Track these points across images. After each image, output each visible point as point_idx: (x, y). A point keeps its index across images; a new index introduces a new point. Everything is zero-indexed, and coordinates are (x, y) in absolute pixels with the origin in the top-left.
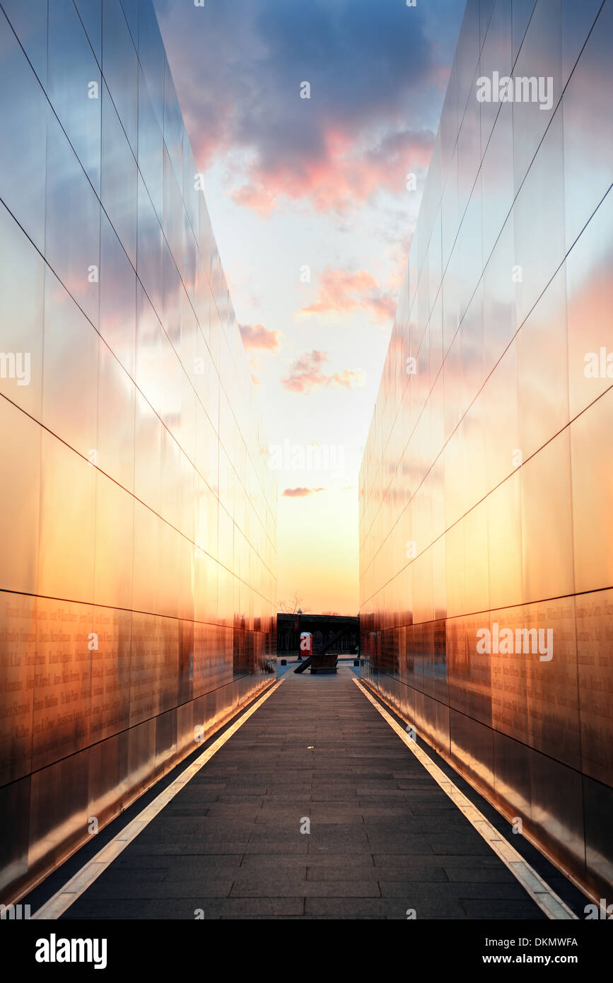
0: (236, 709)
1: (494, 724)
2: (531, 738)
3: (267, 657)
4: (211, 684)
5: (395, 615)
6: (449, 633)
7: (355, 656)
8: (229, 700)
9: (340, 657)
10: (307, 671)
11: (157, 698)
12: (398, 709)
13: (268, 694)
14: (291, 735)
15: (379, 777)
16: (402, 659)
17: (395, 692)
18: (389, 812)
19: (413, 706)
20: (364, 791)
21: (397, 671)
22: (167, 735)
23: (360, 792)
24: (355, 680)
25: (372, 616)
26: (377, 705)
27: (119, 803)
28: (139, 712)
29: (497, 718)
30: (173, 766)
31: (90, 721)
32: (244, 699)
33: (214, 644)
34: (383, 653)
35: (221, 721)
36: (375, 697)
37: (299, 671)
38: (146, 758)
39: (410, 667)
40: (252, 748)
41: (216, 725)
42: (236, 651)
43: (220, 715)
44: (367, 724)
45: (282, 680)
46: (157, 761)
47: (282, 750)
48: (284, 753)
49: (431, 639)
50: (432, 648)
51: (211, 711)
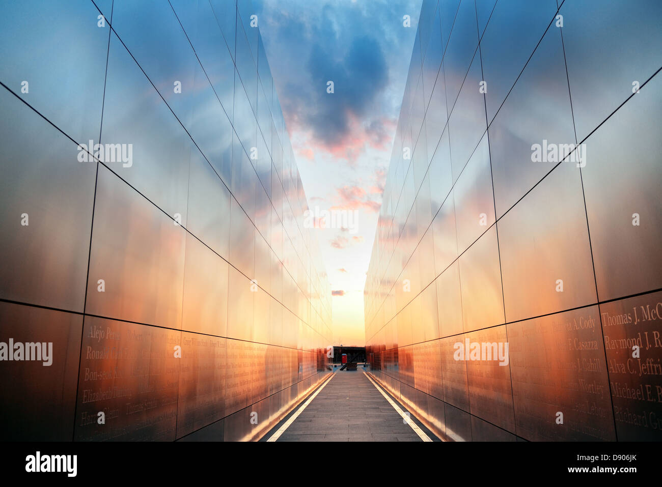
0: (318, 385)
1: (416, 387)
2: (428, 391)
3: (330, 364)
4: (309, 374)
5: (379, 346)
6: (399, 353)
7: (364, 363)
8: (316, 381)
9: (358, 364)
10: (345, 369)
11: (291, 380)
12: (381, 384)
13: (330, 379)
14: (340, 394)
15: (374, 408)
16: (382, 364)
17: (380, 377)
18: (378, 420)
19: (387, 382)
20: (369, 413)
21: (381, 369)
22: (294, 393)
23: (367, 413)
24: (364, 373)
25: (370, 347)
26: (373, 382)
27: (279, 418)
28: (285, 384)
29: (417, 384)
30: (296, 406)
31: (270, 387)
32: (321, 380)
33: (310, 359)
34: (375, 362)
35: (313, 389)
36: (372, 379)
37: (341, 370)
38: (287, 402)
39: (385, 367)
40: (326, 399)
41: (311, 390)
42: (318, 361)
43: (312, 387)
44: (370, 389)
45: (335, 373)
46: (291, 403)
47: (337, 399)
48: (337, 400)
49: (393, 356)
50: (393, 359)
51: (309, 385)
